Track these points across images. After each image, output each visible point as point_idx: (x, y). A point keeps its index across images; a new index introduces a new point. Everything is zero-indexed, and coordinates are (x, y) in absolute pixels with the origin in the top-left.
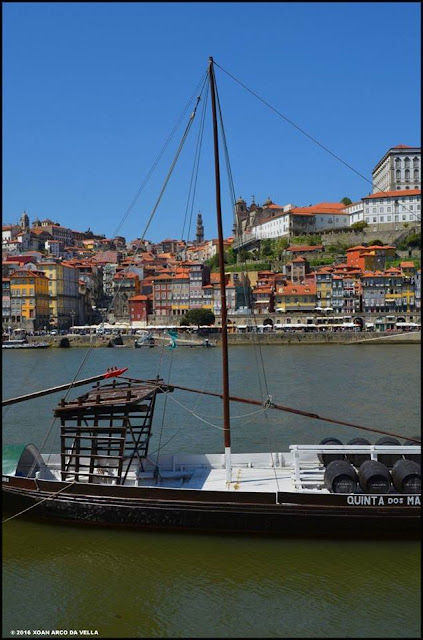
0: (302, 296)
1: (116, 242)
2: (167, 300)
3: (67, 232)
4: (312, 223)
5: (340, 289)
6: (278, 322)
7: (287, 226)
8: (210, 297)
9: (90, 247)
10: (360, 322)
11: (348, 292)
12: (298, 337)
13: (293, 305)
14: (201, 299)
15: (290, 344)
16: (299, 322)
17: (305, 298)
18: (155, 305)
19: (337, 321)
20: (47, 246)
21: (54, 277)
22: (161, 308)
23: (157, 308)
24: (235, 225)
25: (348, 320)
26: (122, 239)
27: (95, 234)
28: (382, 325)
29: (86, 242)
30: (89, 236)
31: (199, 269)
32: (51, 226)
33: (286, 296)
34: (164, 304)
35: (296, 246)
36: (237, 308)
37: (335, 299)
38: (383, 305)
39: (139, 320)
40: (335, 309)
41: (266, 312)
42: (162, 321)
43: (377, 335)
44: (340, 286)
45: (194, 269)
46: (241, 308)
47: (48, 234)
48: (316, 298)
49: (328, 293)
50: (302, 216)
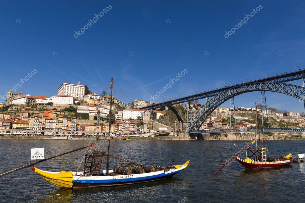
0: (23, 124)
4: (35, 101)
6: (12, 132)
7: (25, 101)
16: (20, 132)
19: (35, 133)
25: (39, 132)
33: (17, 124)
35: (27, 108)
37: (35, 125)
38: (52, 128)
41: (8, 129)
43: (47, 137)
44: (38, 121)
48: (28, 125)
49: (33, 123)
50: (31, 99)
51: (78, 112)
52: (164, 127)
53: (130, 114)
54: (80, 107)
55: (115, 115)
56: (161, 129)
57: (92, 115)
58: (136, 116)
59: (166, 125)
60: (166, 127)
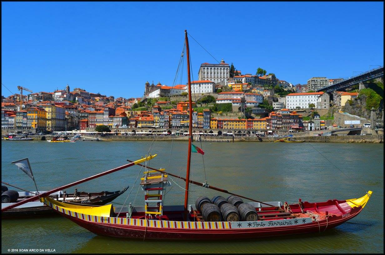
0: (148, 121)
1: (110, 98)
2: (94, 122)
3: (87, 94)
4: (169, 92)
5: (163, 119)
6: (138, 131)
7: (159, 93)
8: (112, 120)
9: (98, 100)
10: (170, 132)
11: (166, 120)
12: (142, 138)
13: (144, 125)
14: (108, 121)
15: (138, 140)
16: (146, 132)
17: (149, 122)
18: (90, 123)
19: (161, 132)
20: (77, 99)
21: (50, 111)
22: (92, 125)
23: (90, 125)
24: (145, 93)
25: (165, 131)
26: (113, 97)
27: (101, 95)
28: (179, 133)
29: (96, 98)
30: (99, 95)
31: (107, 109)
32: (80, 91)
33: (142, 121)
34: (93, 123)
35: (160, 101)
36: (122, 125)
37: (161, 122)
38: (179, 125)
39: (84, 129)
40: (161, 127)
41: (134, 127)
42: (91, 130)
43: (176, 137)
44: (163, 117)
45: (106, 109)
46: (124, 125)
47: (79, 94)
48: (153, 122)
49: (158, 120)
50: (165, 90)
51: (217, 102)
52: (354, 119)
53: (298, 101)
54: (220, 96)
55: (273, 103)
56: (347, 122)
57: (236, 106)
58: (307, 103)
59: (359, 116)
60: (358, 119)
